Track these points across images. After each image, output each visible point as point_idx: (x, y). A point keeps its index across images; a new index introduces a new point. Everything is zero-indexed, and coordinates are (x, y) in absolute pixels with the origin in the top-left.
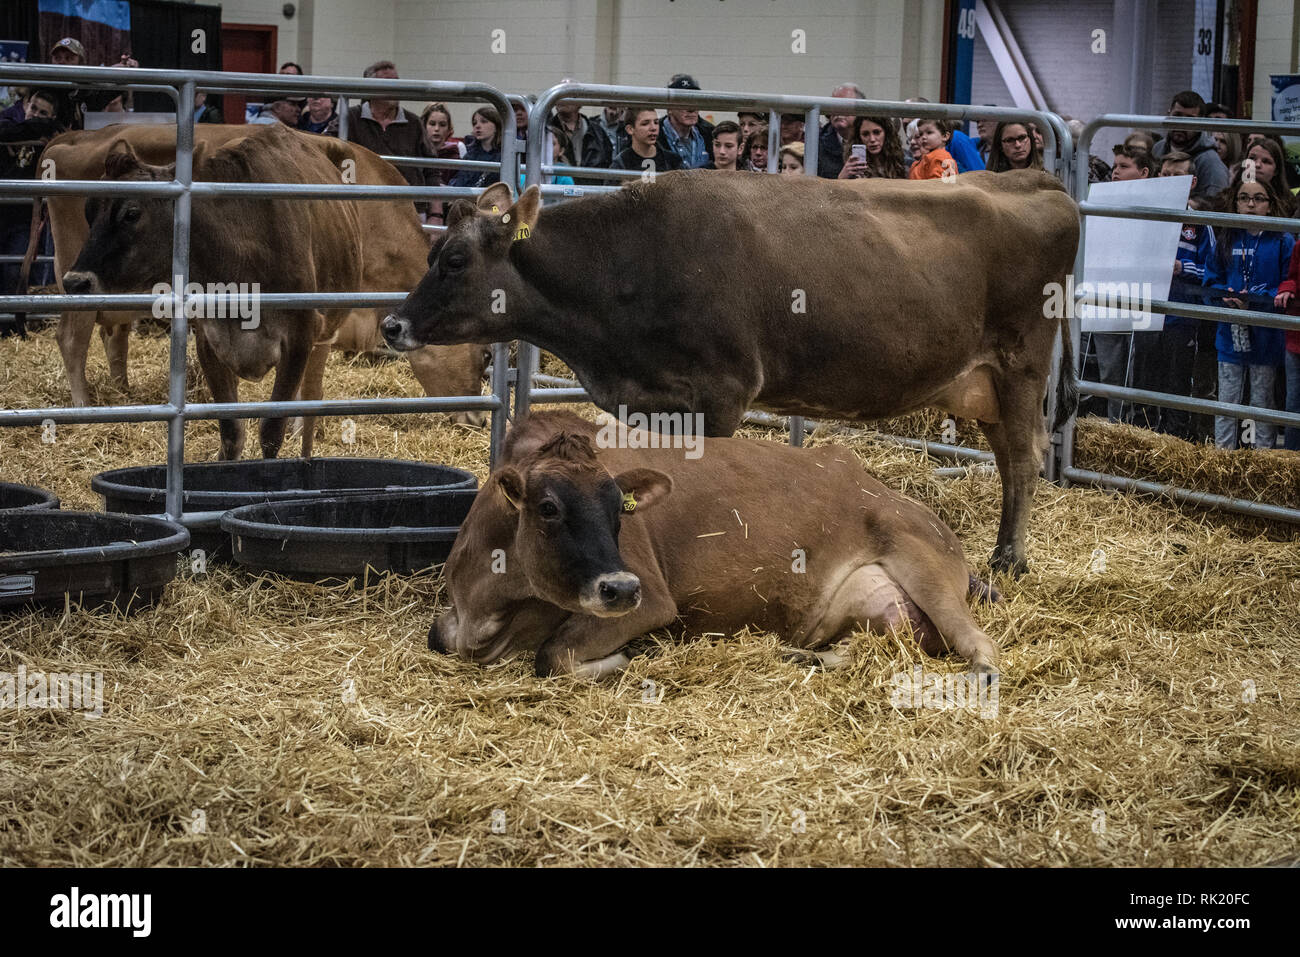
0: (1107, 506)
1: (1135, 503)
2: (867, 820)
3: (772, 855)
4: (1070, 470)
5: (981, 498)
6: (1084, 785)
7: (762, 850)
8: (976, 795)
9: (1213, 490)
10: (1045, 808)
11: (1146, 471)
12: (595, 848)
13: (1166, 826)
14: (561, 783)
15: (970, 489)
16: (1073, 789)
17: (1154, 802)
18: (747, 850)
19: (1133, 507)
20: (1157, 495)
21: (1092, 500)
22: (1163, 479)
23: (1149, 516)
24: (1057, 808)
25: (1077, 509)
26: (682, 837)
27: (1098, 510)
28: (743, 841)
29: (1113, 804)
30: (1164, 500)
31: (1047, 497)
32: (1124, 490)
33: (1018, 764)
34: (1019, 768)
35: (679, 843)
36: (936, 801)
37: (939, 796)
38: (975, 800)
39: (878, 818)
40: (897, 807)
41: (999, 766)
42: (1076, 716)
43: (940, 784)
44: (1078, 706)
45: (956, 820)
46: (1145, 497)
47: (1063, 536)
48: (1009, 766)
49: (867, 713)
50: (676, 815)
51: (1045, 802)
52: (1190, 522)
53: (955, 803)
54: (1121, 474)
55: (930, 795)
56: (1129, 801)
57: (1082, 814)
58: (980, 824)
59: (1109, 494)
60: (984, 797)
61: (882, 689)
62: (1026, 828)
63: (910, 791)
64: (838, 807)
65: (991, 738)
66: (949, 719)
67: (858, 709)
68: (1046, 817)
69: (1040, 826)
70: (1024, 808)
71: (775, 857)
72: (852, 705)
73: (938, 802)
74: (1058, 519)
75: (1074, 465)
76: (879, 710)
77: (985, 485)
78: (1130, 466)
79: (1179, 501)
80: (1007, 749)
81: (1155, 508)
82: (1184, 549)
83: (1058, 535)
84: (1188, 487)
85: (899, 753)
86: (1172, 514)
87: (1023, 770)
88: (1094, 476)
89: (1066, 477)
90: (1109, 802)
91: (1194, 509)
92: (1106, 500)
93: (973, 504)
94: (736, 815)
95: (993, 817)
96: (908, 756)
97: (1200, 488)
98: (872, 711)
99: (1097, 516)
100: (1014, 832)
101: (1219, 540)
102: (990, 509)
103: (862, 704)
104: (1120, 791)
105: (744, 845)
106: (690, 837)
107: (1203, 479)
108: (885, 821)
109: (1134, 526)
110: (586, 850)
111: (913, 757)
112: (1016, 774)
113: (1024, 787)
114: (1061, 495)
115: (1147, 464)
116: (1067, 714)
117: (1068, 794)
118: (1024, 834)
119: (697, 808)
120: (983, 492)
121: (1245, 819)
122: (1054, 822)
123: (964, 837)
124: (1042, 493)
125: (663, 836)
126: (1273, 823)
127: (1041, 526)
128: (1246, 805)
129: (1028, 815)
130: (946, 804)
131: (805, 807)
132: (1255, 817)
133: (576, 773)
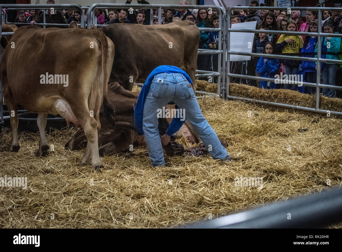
0: (238, 105)
1: (245, 104)
4: (228, 96)
5: (206, 104)
6: (230, 176)
7: (148, 196)
8: (203, 180)
9: (265, 100)
10: (220, 183)
11: (248, 96)
12: (105, 198)
14: (97, 181)
15: (203, 102)
18: (144, 197)
19: (244, 105)
20: (250, 101)
21: (234, 103)
22: (252, 97)
23: (249, 107)
24: (223, 183)
25: (230, 106)
26: (127, 194)
27: (236, 106)
28: (143, 194)
30: (252, 103)
31: (223, 103)
32: (242, 101)
35: (127, 195)
36: (192, 182)
37: (193, 181)
38: (203, 182)
39: (178, 187)
40: (183, 184)
43: (193, 178)
45: (198, 187)
46: (248, 102)
47: (227, 113)
50: (126, 189)
51: (220, 181)
52: (259, 108)
53: (197, 182)
54: (241, 97)
55: (191, 181)
57: (230, 184)
58: (204, 187)
59: (238, 102)
60: (205, 181)
62: (216, 188)
63: (186, 180)
64: (168, 184)
68: (221, 185)
69: (219, 187)
70: (215, 183)
71: (151, 198)
73: (193, 182)
74: (226, 108)
75: (229, 95)
77: (207, 101)
78: (243, 94)
79: (256, 103)
81: (250, 105)
82: (258, 115)
84: (258, 99)
86: (254, 106)
88: (234, 97)
89: (228, 98)
91: (259, 105)
92: (238, 103)
93: (204, 105)
94: (141, 188)
95: (207, 186)
97: (261, 99)
99: (235, 107)
100: (212, 189)
101: (266, 112)
102: (209, 107)
104: (239, 177)
105: (143, 196)
106: (129, 194)
107: (262, 97)
108: (180, 188)
109: (245, 110)
110: (103, 198)
113: (215, 178)
114: (226, 102)
115: (248, 94)
117: (226, 179)
118: (215, 190)
119: (132, 187)
120: (207, 103)
121: (271, 183)
122: (223, 186)
123: (199, 191)
124: (221, 102)
125: (122, 194)
126: (278, 184)
127: (221, 110)
128: (271, 179)
129: (216, 185)
130: (195, 183)
131: (159, 185)
132: (274, 183)
133: (101, 179)
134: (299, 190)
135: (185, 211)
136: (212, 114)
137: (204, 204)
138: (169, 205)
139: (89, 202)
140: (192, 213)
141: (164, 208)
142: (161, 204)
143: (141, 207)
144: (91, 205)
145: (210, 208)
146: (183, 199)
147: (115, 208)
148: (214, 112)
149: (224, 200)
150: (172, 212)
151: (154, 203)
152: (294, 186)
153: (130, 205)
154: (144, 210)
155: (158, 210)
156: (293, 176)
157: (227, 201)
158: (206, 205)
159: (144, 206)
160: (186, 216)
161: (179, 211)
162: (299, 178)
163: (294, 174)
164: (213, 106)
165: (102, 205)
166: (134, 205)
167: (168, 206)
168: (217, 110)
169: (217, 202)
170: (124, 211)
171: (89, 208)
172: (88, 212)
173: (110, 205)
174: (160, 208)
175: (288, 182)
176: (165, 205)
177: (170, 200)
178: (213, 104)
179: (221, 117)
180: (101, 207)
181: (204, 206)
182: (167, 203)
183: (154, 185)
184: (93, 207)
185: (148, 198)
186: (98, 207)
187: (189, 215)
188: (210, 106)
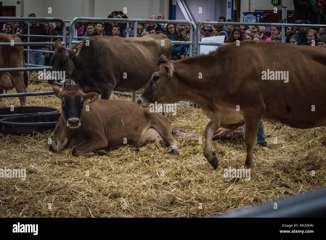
2: (149, 188)
3: (126, 197)
6: (200, 178)
7: (124, 196)
8: (175, 182)
10: (191, 184)
12: (84, 197)
13: (219, 187)
14: (77, 182)
16: (197, 179)
17: (216, 182)
18: (120, 197)
24: (193, 184)
25: (200, 113)
26: (105, 194)
28: (119, 194)
29: (207, 183)
31: (193, 111)
33: (184, 174)
34: (185, 175)
35: (104, 195)
36: (165, 183)
37: (166, 182)
38: (174, 183)
39: (151, 188)
40: (156, 185)
41: (180, 174)
42: (198, 162)
43: (166, 179)
44: (199, 160)
45: (170, 187)
47: (197, 120)
48: (182, 174)
49: (150, 163)
50: (104, 189)
51: (191, 183)
53: (169, 183)
55: (164, 182)
56: (210, 182)
57: (199, 185)
58: (175, 188)
60: (176, 182)
61: (153, 157)
62: (187, 189)
63: (159, 181)
64: (142, 185)
65: (178, 168)
66: (169, 164)
67: (148, 162)
68: (191, 186)
69: (190, 188)
70: (186, 184)
71: (127, 198)
72: (146, 161)
74: (195, 116)
76: (152, 162)
80: (182, 171)
83: (195, 119)
85: (157, 172)
87: (186, 175)
89: (197, 106)
90: (206, 182)
94: (118, 188)
95: (179, 187)
96: (159, 173)
98: (151, 162)
99: (204, 115)
100: (183, 190)
102: (179, 114)
103: (149, 161)
104: (208, 179)
105: (120, 195)
106: (107, 194)
108: (153, 188)
110: (82, 198)
111: (160, 173)
112: (184, 176)
113: (186, 179)
114: (196, 110)
116: (196, 161)
117: (196, 181)
118: (186, 191)
119: (109, 187)
121: (237, 185)
122: (193, 187)
123: (172, 192)
124: (191, 110)
125: (101, 194)
126: (244, 186)
127: (191, 117)
128: (238, 182)
129: (187, 186)
130: (167, 184)
131: (134, 186)
132: (240, 185)
133: (81, 179)
134: (264, 191)
135: (158, 210)
136: (183, 120)
137: (176, 204)
138: (143, 204)
139: (70, 201)
140: (165, 212)
141: (138, 207)
142: (136, 203)
143: (118, 206)
144: (72, 204)
145: (181, 207)
146: (157, 199)
147: (94, 207)
148: (185, 118)
149: (194, 200)
150: (146, 211)
151: (130, 203)
152: (259, 188)
153: (108, 204)
154: (121, 209)
155: (133, 209)
156: (258, 179)
157: (197, 202)
158: (177, 205)
159: (120, 205)
160: (159, 215)
161: (152, 210)
162: (263, 180)
163: (259, 177)
164: (183, 113)
165: (81, 204)
166: (111, 204)
167: (143, 206)
168: (187, 117)
169: (188, 202)
170: (102, 210)
171: (69, 206)
172: (69, 210)
173: (89, 203)
174: (135, 207)
175: (253, 184)
176: (139, 204)
177: (144, 200)
178: (184, 111)
179: (191, 124)
180: (81, 206)
181: (176, 206)
182: (141, 203)
183: (130, 185)
184: (74, 206)
185: (124, 197)
186: (78, 205)
187: (162, 214)
188: (181, 113)
